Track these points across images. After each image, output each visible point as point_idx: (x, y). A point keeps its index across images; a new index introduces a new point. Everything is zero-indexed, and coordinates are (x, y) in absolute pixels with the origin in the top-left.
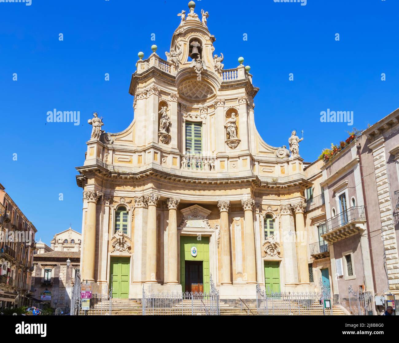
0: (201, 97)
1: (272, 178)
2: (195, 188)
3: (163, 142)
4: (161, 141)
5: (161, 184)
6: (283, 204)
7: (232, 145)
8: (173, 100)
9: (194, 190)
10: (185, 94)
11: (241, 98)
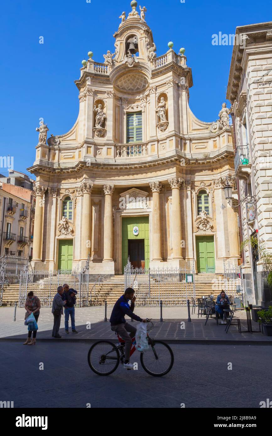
0: (141, 88)
1: (202, 154)
2: (129, 173)
3: (98, 136)
4: (97, 135)
5: (96, 174)
6: (215, 179)
7: (162, 128)
8: (109, 97)
9: (128, 175)
10: (126, 89)
11: (169, 82)
